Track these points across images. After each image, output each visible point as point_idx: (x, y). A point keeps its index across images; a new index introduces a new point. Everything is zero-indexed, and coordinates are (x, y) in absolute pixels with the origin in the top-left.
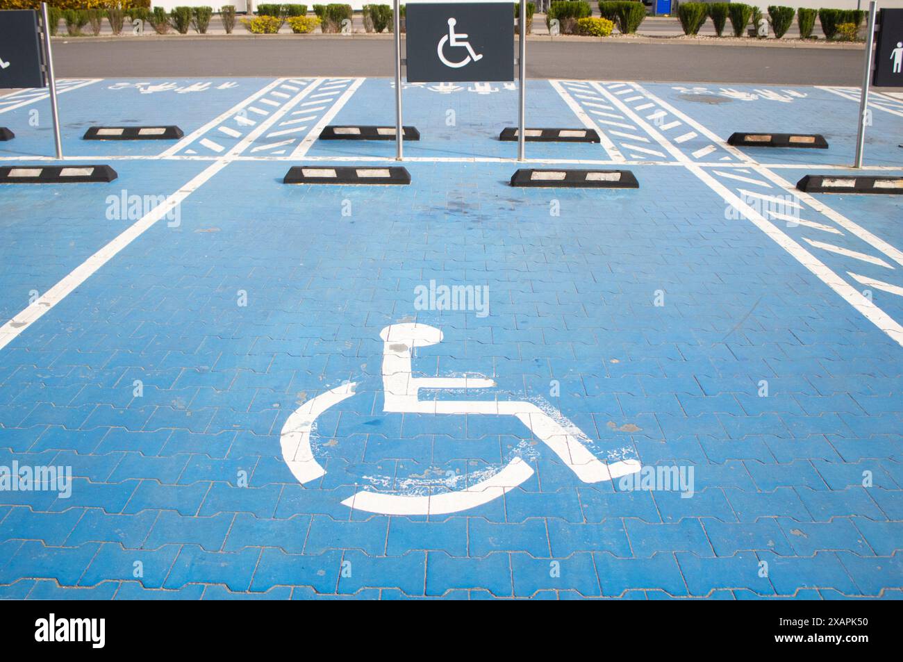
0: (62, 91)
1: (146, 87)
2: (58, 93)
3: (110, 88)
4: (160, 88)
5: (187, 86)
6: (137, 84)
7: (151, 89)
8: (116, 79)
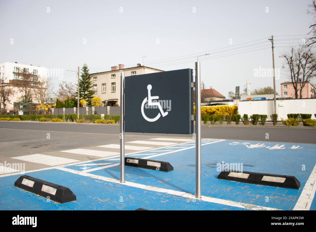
0: (204, 144)
1: (249, 145)
2: (202, 145)
3: (230, 144)
4: (256, 146)
5: (272, 146)
6: (243, 143)
7: (252, 146)
8: (232, 140)
